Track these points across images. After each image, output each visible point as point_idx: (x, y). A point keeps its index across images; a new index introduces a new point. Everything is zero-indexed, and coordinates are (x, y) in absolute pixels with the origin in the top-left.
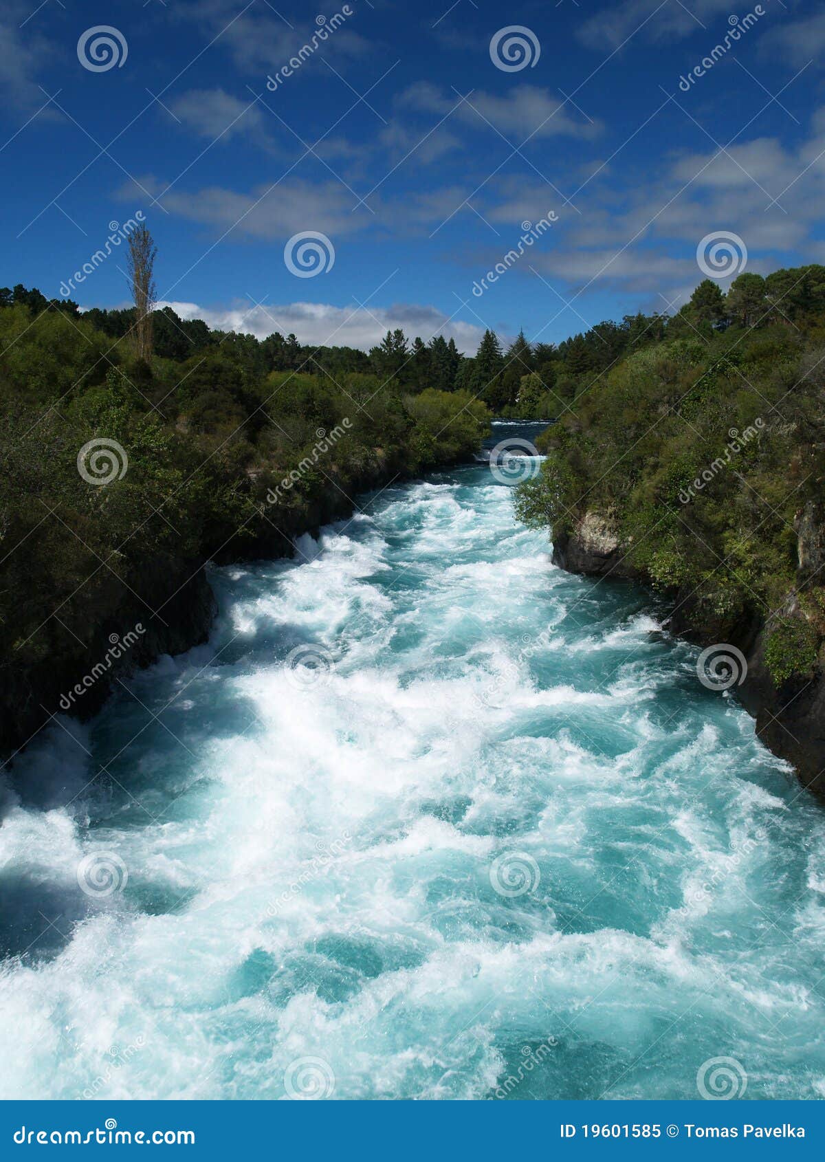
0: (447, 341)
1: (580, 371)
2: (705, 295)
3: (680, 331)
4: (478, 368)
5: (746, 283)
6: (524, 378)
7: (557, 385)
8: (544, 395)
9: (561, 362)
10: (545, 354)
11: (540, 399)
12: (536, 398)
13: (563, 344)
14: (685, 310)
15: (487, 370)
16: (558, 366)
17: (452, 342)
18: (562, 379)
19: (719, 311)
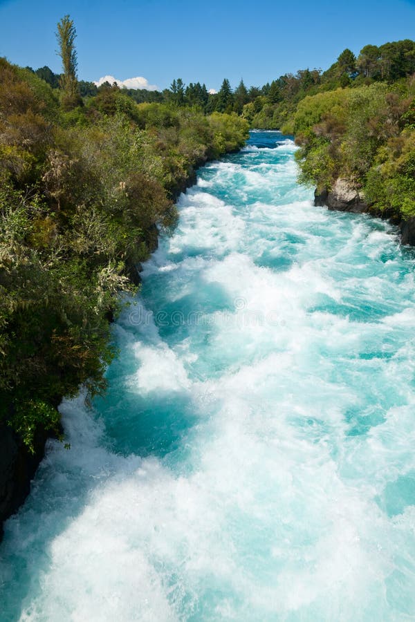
0: (202, 85)
1: (276, 102)
2: (346, 58)
3: (330, 79)
4: (220, 100)
5: (369, 51)
6: (245, 106)
7: (263, 110)
8: (256, 116)
9: (264, 96)
10: (255, 92)
11: (254, 118)
12: (252, 117)
13: (264, 86)
14: (334, 66)
15: (225, 102)
16: (263, 99)
17: (204, 85)
18: (266, 107)
19: (352, 68)
